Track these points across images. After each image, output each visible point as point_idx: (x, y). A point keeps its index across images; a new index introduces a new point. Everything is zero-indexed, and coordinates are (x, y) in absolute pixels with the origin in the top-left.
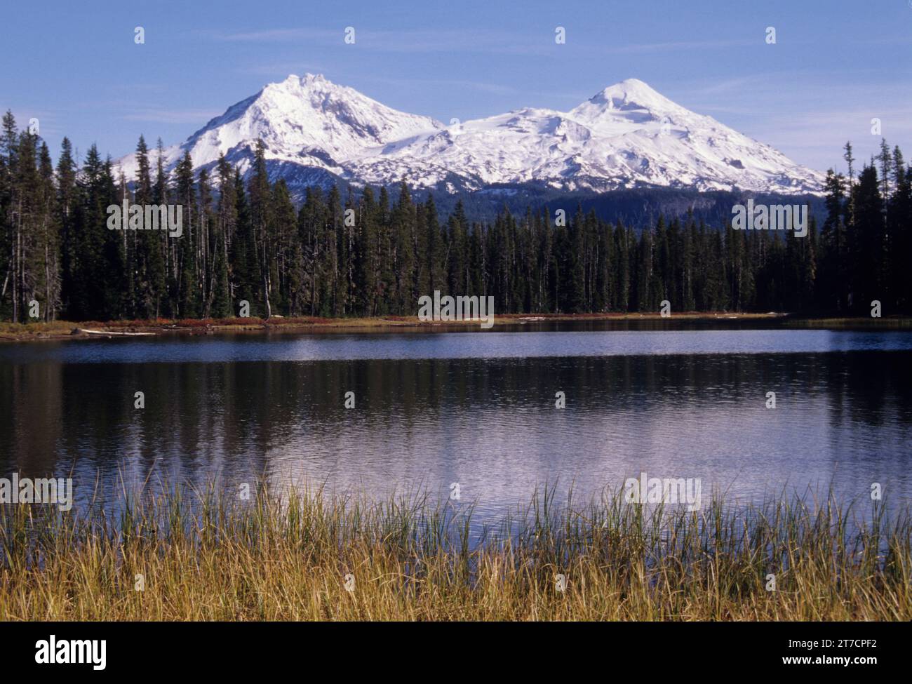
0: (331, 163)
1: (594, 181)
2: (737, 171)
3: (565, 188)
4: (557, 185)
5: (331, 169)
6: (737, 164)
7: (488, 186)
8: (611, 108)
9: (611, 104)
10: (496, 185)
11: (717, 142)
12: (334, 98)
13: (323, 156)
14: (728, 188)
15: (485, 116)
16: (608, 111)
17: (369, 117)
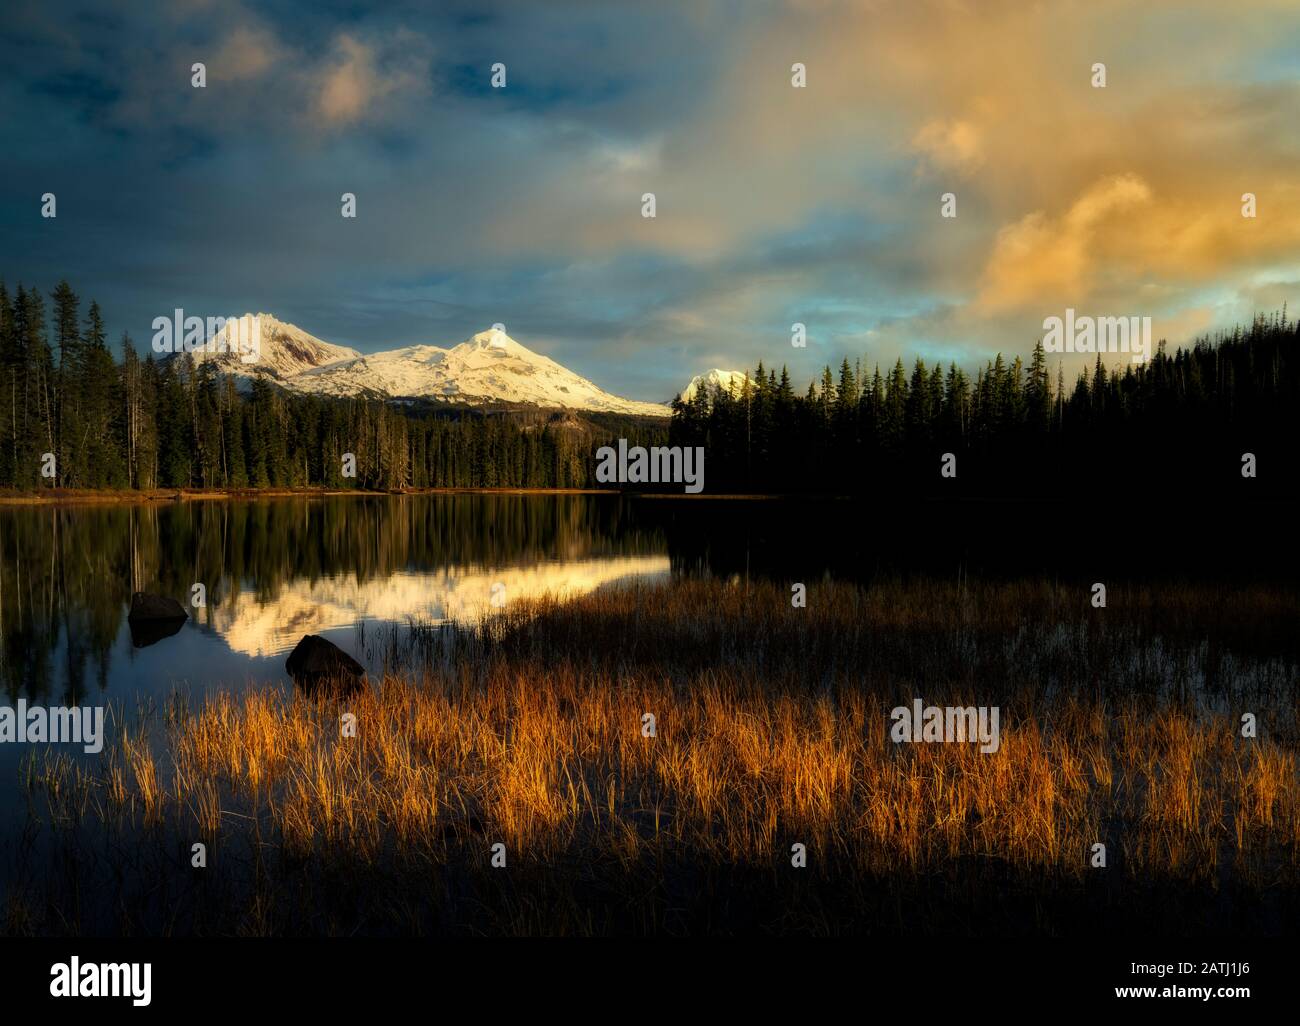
0: (277, 377)
1: (467, 397)
2: (565, 394)
3: (447, 401)
4: (442, 399)
5: (279, 383)
6: (564, 389)
7: (393, 398)
8: (479, 349)
9: (480, 344)
10: (399, 398)
11: (551, 375)
12: (280, 332)
13: (272, 372)
14: (558, 406)
15: (391, 349)
16: (478, 350)
17: (306, 346)
